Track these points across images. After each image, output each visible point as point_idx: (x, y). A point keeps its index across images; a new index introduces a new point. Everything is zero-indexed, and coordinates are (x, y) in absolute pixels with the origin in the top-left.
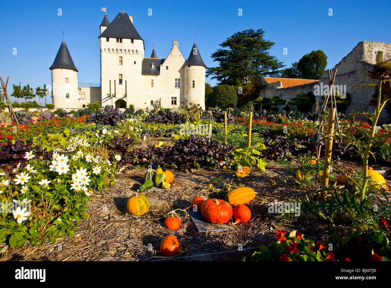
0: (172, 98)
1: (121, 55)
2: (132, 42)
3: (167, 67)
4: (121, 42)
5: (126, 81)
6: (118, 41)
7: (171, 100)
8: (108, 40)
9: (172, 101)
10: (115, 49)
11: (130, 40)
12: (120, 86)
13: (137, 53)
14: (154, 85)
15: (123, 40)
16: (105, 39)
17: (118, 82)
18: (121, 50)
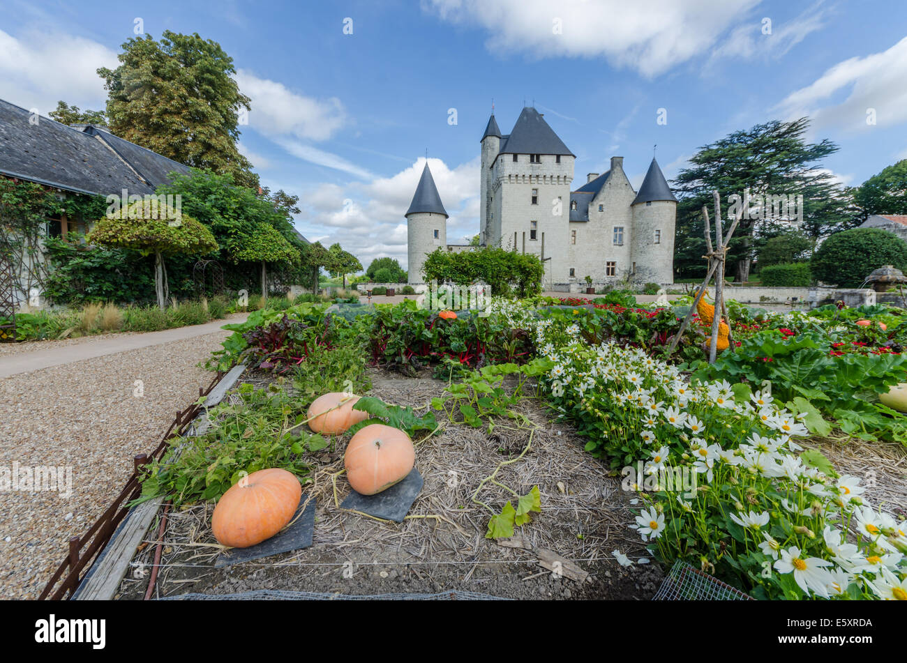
0: (608, 264)
1: (535, 186)
2: (558, 161)
3: (601, 206)
4: (538, 161)
5: (543, 233)
6: (532, 161)
7: (606, 266)
8: (515, 159)
9: (608, 269)
10: (527, 175)
11: (555, 157)
12: (533, 243)
13: (565, 181)
14: (577, 240)
15: (542, 158)
16: (511, 157)
17: (528, 236)
18: (537, 176)
